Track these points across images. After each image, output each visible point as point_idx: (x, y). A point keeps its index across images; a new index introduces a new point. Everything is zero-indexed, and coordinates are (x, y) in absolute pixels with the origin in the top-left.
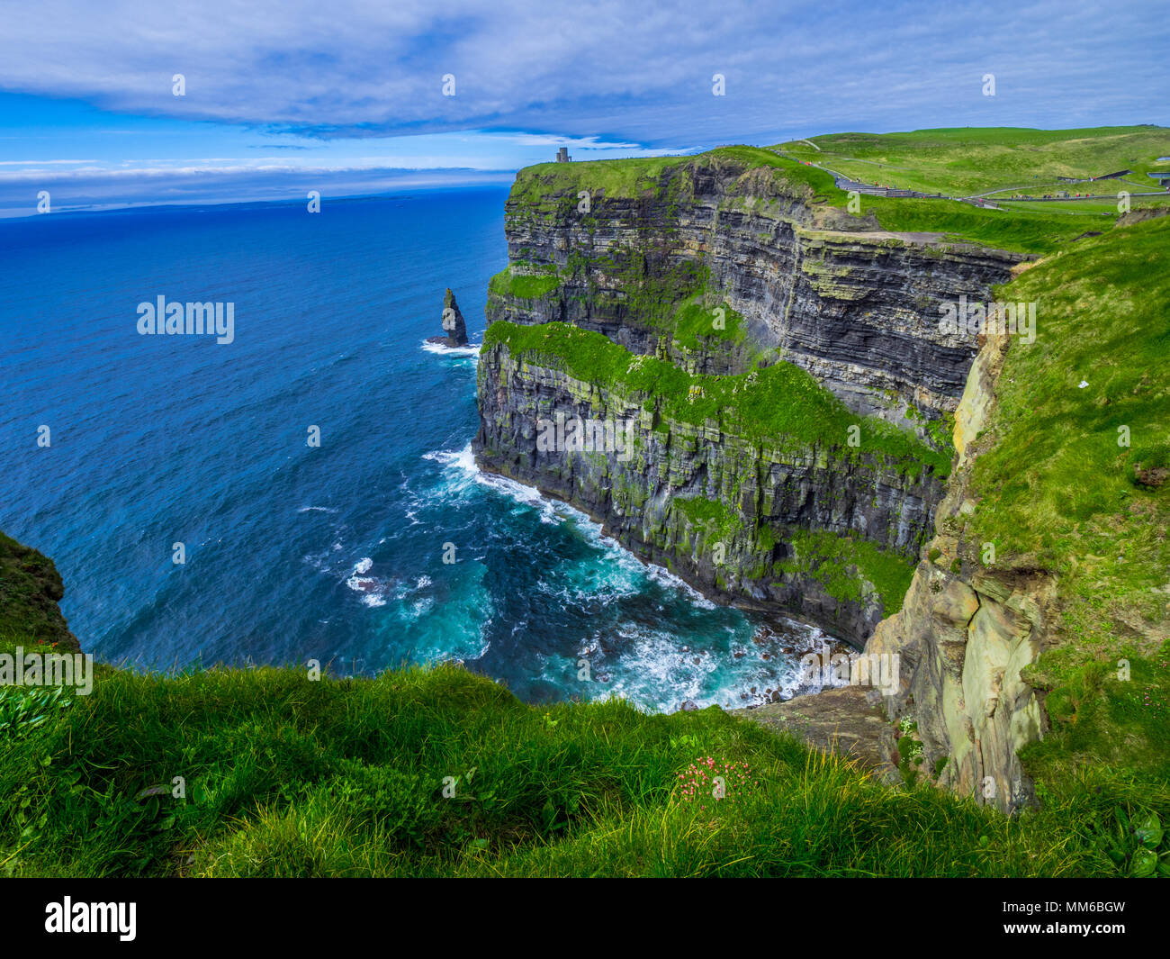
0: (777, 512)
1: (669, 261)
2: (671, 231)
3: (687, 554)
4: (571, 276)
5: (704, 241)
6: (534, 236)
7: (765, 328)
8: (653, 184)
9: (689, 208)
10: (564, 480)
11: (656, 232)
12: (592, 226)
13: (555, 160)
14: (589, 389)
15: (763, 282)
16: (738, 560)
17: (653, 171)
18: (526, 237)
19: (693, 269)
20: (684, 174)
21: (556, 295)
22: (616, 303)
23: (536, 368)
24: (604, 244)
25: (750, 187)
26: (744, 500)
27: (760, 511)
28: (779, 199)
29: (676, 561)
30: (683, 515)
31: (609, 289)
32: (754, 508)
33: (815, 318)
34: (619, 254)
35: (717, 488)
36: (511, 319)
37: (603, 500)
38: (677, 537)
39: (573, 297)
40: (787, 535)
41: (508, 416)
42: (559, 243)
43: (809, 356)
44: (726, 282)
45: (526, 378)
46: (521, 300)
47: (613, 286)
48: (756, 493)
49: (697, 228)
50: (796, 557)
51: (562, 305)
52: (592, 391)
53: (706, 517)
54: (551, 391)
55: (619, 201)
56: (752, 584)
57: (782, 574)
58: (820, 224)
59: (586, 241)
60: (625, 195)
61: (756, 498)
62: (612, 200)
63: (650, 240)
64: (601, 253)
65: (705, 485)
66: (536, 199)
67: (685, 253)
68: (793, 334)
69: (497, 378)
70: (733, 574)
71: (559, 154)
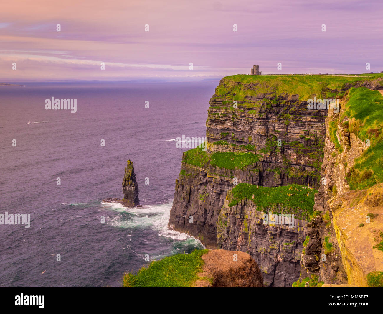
4: (269, 154)
6: (235, 124)
12: (287, 119)
13: (250, 73)
17: (333, 85)
18: (228, 125)
21: (255, 167)
22: (305, 175)
31: (299, 164)
34: (309, 140)
39: (269, 169)
42: (259, 129)
47: (303, 162)
51: (261, 175)
59: (281, 130)
64: (293, 139)
71: (253, 70)
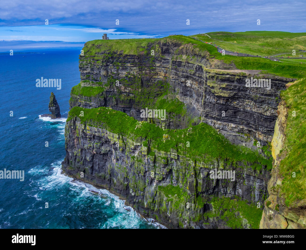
0: (204, 190)
1: (152, 80)
2: (152, 68)
3: (165, 212)
4: (109, 87)
5: (166, 72)
6: (92, 69)
7: (194, 108)
8: (144, 49)
9: (159, 59)
10: (107, 180)
11: (146, 69)
12: (118, 66)
13: (102, 38)
14: (118, 137)
15: (192, 90)
16: (188, 213)
17: (144, 44)
18: (89, 70)
19: (162, 84)
20: (157, 45)
21: (102, 95)
22: (129, 99)
23: (93, 128)
24: (123, 74)
25: (184, 51)
26: (190, 185)
27: (197, 190)
28: (196, 56)
29: (160, 216)
30: (162, 193)
31: (126, 93)
32: (194, 188)
33: (214, 104)
34: (130, 78)
35: (177, 180)
36: (81, 106)
37: (125, 188)
38: (160, 204)
39: (110, 96)
40: (209, 200)
41: (80, 150)
42: (103, 73)
43: (213, 120)
44: (176, 89)
45: (88, 132)
46: (86, 98)
47: (128, 91)
48: (195, 182)
49: (163, 67)
50: (214, 210)
51: (105, 100)
52: (119, 138)
53: (173, 194)
54: (100, 138)
55: (129, 56)
56: (195, 224)
57: (208, 218)
58: (213, 67)
59: (115, 72)
60: (132, 53)
61: (195, 184)
62: (127, 55)
63: (144, 72)
64: (122, 77)
65: (172, 179)
66: (93, 54)
67: (159, 77)
68: (205, 111)
69: (74, 133)
70: (186, 220)
71: (103, 37)
